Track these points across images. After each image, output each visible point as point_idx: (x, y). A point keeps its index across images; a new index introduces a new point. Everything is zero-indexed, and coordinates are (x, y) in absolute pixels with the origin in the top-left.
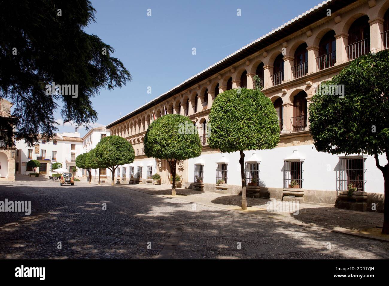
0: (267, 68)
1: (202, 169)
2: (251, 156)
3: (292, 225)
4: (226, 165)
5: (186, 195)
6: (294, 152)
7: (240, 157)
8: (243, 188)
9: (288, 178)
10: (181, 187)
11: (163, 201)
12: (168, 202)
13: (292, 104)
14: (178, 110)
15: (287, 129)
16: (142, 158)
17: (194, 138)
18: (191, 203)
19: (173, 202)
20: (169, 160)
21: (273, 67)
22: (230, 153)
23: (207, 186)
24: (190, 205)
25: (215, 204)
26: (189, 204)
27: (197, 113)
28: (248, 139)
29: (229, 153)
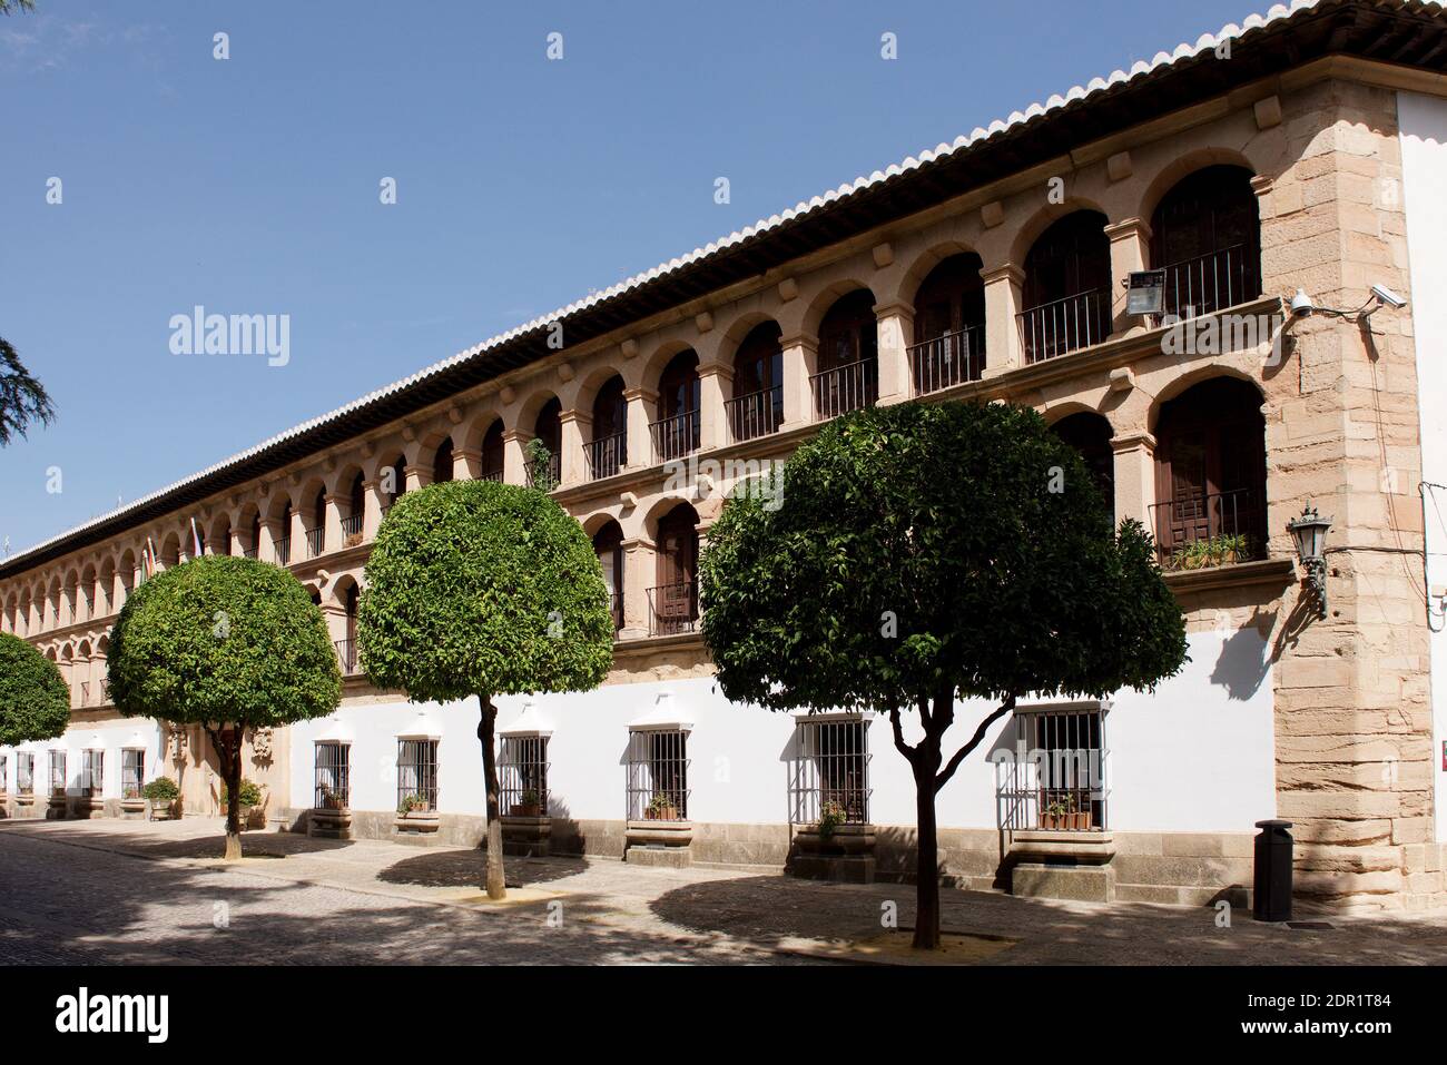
0: (572, 420)
1: (345, 759)
2: (518, 712)
3: (652, 941)
4: (433, 744)
5: (283, 857)
6: (658, 700)
7: (479, 718)
8: (492, 824)
9: (641, 787)
10: (262, 827)
11: (187, 882)
12: (211, 884)
13: (653, 543)
14: (251, 540)
15: (640, 624)
16: (103, 718)
17: (310, 648)
18: (303, 884)
19: (229, 886)
20: (215, 726)
21: (592, 416)
22: (445, 702)
23: (364, 819)
24: (297, 893)
25: (392, 885)
26: (293, 887)
27: (323, 554)
28: (505, 658)
29: (441, 703)
